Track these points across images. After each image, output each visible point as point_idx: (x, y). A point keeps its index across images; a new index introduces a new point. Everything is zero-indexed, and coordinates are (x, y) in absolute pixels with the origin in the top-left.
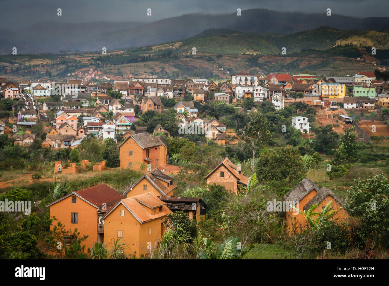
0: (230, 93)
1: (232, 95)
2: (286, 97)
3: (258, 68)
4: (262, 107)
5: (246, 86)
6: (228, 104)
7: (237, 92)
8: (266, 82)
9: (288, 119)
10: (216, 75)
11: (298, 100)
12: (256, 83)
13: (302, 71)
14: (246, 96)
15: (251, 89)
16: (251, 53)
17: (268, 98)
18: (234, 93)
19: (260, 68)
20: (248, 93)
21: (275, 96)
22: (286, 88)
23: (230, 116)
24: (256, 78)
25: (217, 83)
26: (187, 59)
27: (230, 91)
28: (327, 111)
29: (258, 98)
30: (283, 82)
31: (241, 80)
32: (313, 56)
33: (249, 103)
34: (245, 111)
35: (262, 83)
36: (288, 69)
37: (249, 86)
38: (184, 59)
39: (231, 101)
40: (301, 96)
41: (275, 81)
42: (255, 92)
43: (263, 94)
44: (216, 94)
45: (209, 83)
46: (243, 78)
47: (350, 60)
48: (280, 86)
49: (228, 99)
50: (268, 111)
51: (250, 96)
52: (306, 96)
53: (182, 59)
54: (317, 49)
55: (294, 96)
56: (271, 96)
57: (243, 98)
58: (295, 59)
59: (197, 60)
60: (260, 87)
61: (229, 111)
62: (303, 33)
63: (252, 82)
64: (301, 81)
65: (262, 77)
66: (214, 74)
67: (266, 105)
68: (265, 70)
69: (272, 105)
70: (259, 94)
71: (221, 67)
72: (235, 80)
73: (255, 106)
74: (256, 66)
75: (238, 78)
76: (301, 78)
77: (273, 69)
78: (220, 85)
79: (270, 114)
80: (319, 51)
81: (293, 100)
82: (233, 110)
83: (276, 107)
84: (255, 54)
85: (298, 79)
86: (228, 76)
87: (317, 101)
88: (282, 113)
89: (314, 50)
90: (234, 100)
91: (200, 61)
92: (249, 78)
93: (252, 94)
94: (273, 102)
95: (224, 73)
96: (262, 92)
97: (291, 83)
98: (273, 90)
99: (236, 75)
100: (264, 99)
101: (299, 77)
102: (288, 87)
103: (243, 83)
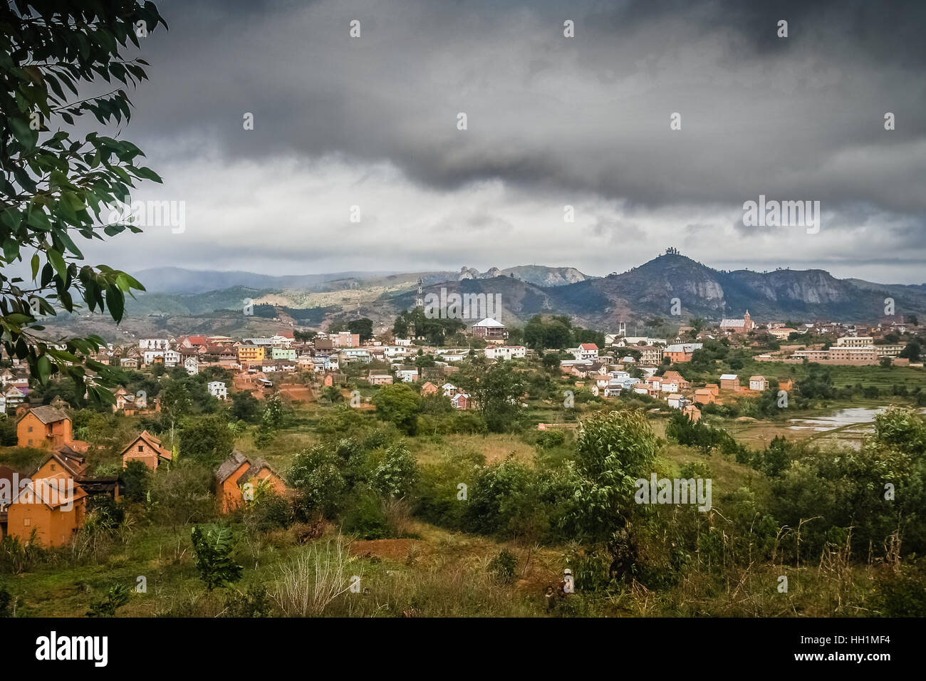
0: (138, 358)
1: (141, 361)
2: (200, 361)
3: (166, 331)
4: (174, 373)
5: (157, 350)
6: (136, 370)
7: (146, 357)
8: (178, 345)
9: (203, 384)
10: (120, 339)
11: (214, 364)
12: (167, 347)
13: (216, 332)
14: (156, 361)
15: (161, 354)
16: (159, 315)
17: (180, 362)
18: (143, 358)
19: (170, 330)
20: (158, 358)
21: (188, 360)
22: (200, 351)
23: (139, 383)
24: (166, 341)
25: (122, 347)
26: (87, 322)
27: (137, 356)
28: (245, 375)
29: (169, 363)
30: (196, 345)
31: (150, 344)
32: (226, 316)
33: (159, 368)
34: (156, 377)
35: (173, 347)
36: (200, 331)
37: (159, 350)
38: (83, 322)
39: (139, 367)
40: (217, 360)
41: (187, 344)
42: (166, 356)
43: (175, 358)
44: (122, 360)
45: (113, 348)
46: (153, 342)
47: (266, 321)
48: (194, 349)
49: (136, 365)
50: (181, 376)
51: (160, 361)
52: (222, 360)
53: (80, 322)
54: (230, 309)
55: (209, 360)
56: (184, 360)
57: (153, 363)
58: (207, 320)
59: (99, 323)
60: (171, 351)
61: (137, 378)
62: (215, 292)
63: (163, 346)
64: (216, 343)
65: (173, 340)
66: (117, 338)
67: (179, 371)
68: (175, 332)
69: (185, 370)
70: (171, 359)
71: (125, 330)
72: (143, 344)
73: (166, 372)
74: (165, 328)
75: (147, 341)
76: (216, 341)
77: (182, 331)
78: (126, 350)
79: (183, 379)
80: (233, 311)
81: (208, 365)
82: (142, 376)
83: (190, 372)
84: (163, 316)
85: (213, 342)
86: (133, 340)
87: (233, 364)
88: (196, 378)
89: (228, 311)
90: (143, 366)
91: (102, 323)
92: (159, 341)
93: (163, 359)
94: (186, 367)
95: (129, 337)
96: (174, 356)
97: (206, 346)
98: (186, 354)
99: (144, 338)
100: (176, 364)
101: (214, 339)
102: (202, 350)
103: (152, 347)
